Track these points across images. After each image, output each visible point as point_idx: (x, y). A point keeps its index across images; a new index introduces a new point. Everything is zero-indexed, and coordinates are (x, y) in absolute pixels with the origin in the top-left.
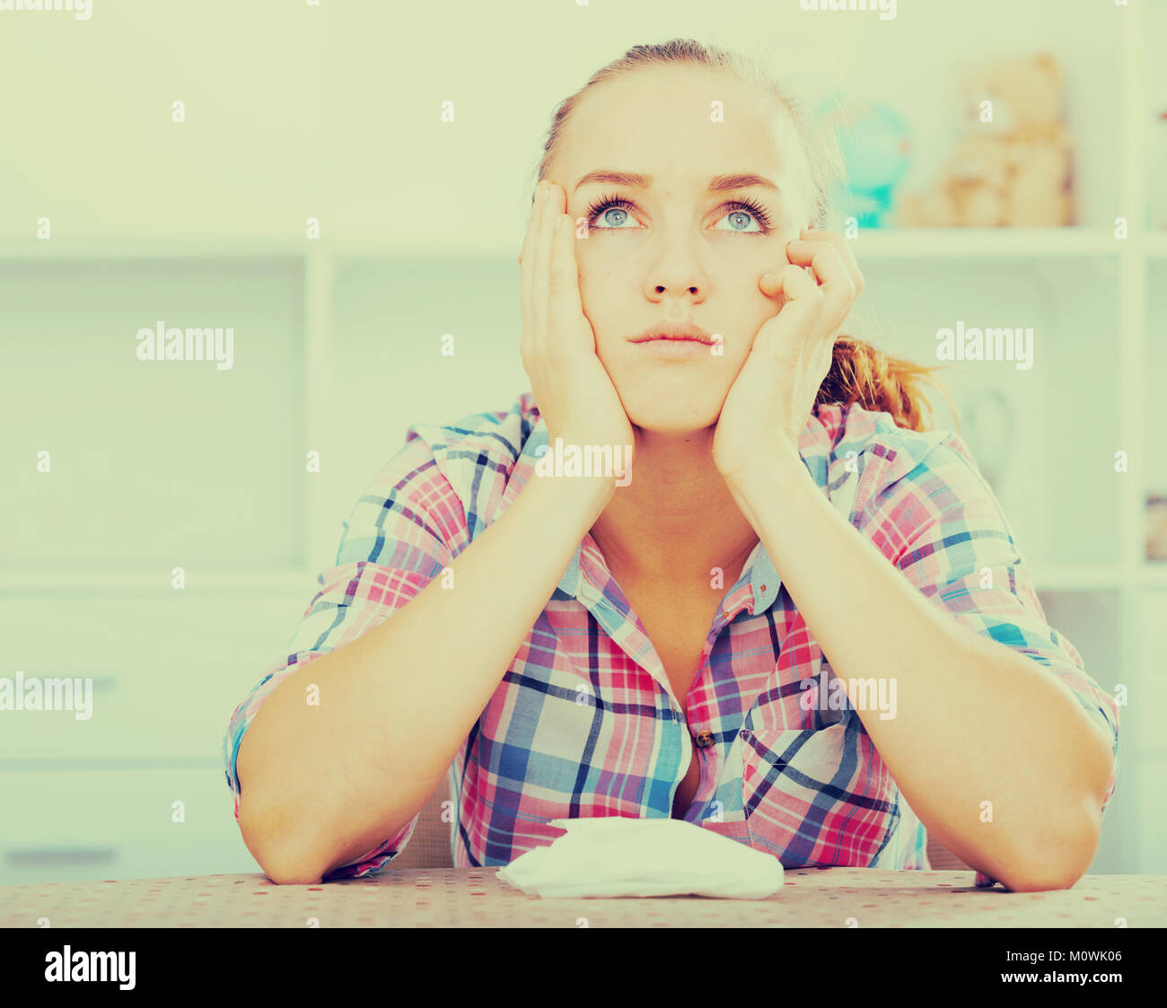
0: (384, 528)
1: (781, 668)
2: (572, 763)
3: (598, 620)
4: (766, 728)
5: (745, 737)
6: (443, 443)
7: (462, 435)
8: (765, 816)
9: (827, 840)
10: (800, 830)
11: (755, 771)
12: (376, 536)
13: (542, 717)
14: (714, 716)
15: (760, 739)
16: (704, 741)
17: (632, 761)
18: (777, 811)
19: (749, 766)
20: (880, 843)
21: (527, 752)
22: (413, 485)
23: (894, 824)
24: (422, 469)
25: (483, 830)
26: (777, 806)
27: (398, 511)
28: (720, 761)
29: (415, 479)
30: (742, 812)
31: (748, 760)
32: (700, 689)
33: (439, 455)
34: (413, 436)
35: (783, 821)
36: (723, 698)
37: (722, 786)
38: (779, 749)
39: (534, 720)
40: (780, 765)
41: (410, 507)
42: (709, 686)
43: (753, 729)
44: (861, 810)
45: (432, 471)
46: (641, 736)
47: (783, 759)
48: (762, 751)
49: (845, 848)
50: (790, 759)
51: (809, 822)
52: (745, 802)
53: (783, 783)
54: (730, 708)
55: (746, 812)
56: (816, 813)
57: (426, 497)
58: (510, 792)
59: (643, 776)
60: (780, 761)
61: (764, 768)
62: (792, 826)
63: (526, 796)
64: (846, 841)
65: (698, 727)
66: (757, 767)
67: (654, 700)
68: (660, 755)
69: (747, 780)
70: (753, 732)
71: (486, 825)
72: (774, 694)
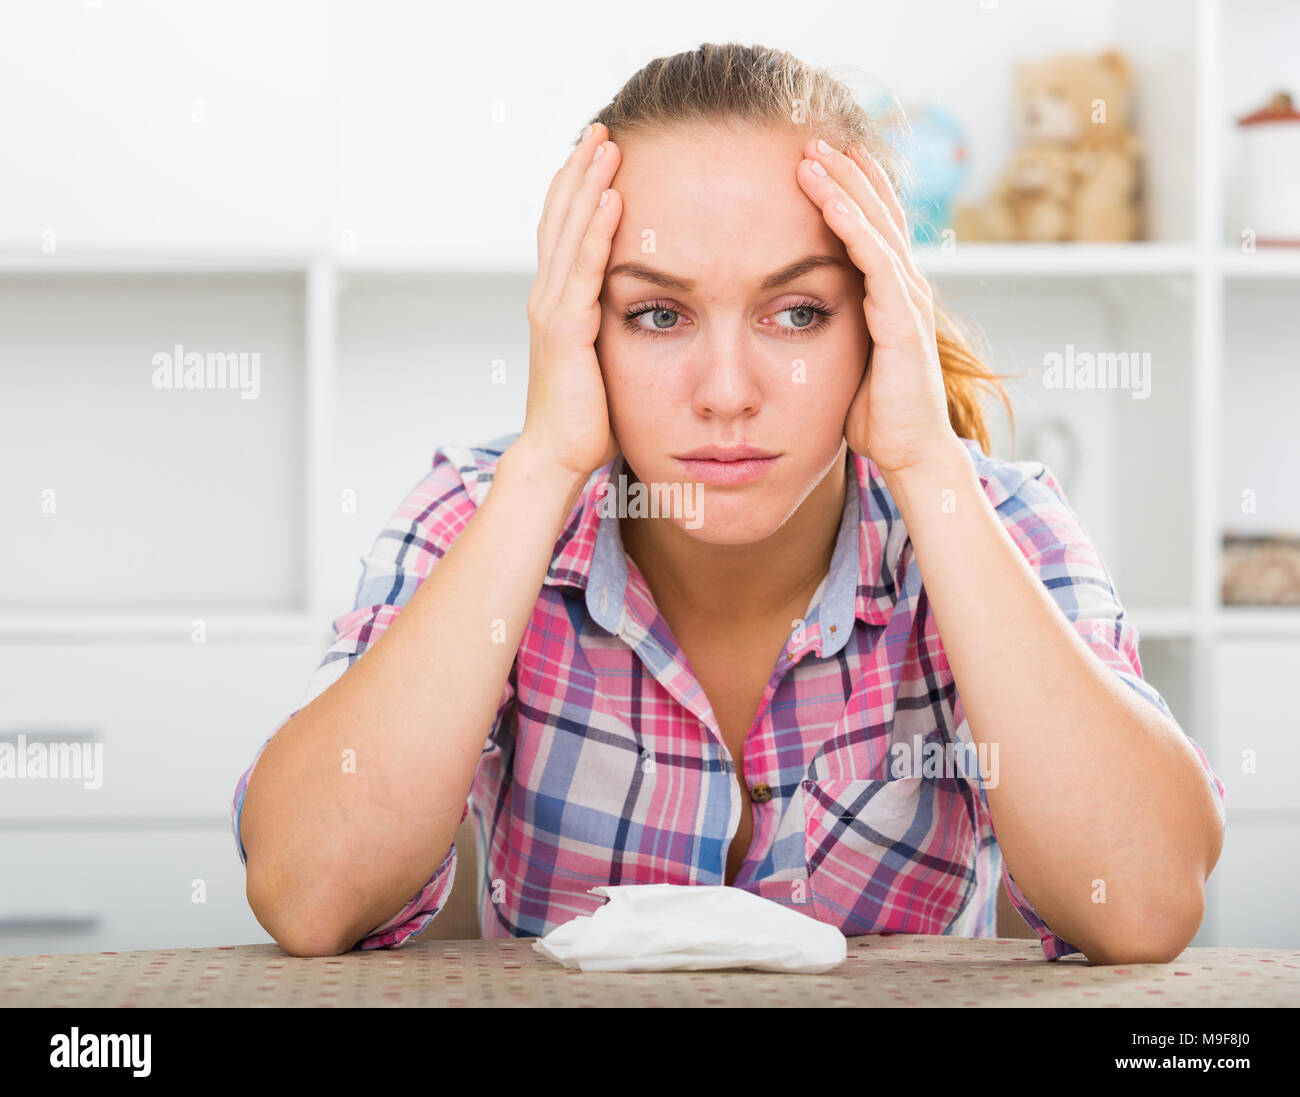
0: (404, 565)
1: (850, 712)
2: (612, 816)
3: (643, 660)
4: (832, 778)
5: (808, 788)
6: (472, 464)
7: (493, 457)
8: (828, 874)
9: (896, 903)
10: (867, 890)
11: (819, 824)
12: (395, 574)
13: (580, 765)
14: (772, 768)
15: (825, 790)
16: (760, 795)
17: (676, 816)
18: (842, 868)
19: (812, 820)
20: (955, 912)
21: (563, 803)
22: (436, 516)
23: (971, 891)
24: (445, 498)
25: (516, 886)
26: (841, 863)
27: (420, 545)
28: (776, 818)
29: (438, 508)
30: (805, 869)
31: (811, 813)
32: (757, 738)
33: (468, 478)
34: (440, 459)
35: (848, 880)
36: (783, 749)
37: (780, 842)
38: (846, 801)
39: (571, 768)
40: (847, 818)
41: (431, 540)
42: (769, 735)
43: (816, 779)
44: (935, 872)
45: (458, 499)
46: (685, 790)
47: (851, 811)
48: (827, 802)
49: (916, 914)
50: (858, 812)
51: (876, 882)
52: (808, 858)
53: (849, 837)
54: (790, 760)
55: (808, 869)
56: (884, 873)
57: (450, 528)
58: (546, 845)
59: (688, 832)
60: (847, 813)
61: (830, 821)
62: (857, 885)
63: (562, 850)
64: (917, 906)
65: (753, 779)
66: (821, 820)
67: (701, 751)
68: (708, 809)
69: (810, 834)
70: (817, 783)
71: (520, 880)
72: (842, 741)
